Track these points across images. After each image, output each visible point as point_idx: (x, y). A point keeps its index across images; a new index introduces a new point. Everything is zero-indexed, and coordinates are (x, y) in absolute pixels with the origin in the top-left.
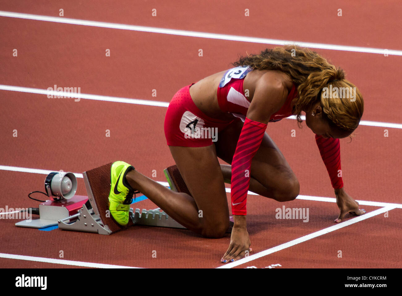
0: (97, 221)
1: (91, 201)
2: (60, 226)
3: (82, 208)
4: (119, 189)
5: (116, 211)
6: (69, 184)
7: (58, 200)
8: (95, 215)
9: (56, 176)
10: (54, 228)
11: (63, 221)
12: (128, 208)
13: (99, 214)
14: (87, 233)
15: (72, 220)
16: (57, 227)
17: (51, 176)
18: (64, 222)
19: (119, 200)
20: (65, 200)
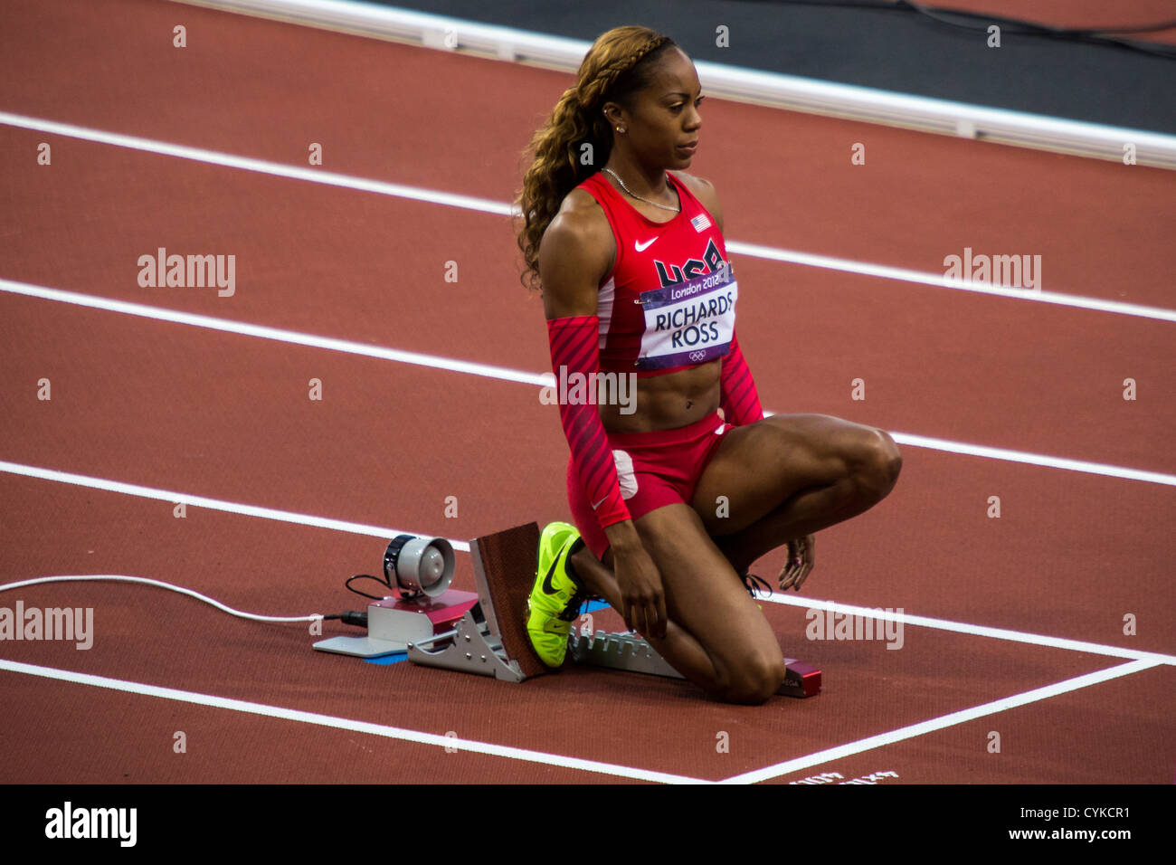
0: (495, 649)
1: (484, 604)
2: (411, 655)
3: (463, 618)
4: (554, 584)
5: (542, 633)
6: (437, 565)
7: (411, 598)
8: (490, 636)
9: (409, 544)
10: (397, 659)
11: (419, 645)
12: (568, 629)
13: (499, 635)
14: (471, 676)
15: (439, 645)
16: (404, 658)
17: (399, 543)
18: (421, 648)
19: (551, 607)
20: (427, 599)
